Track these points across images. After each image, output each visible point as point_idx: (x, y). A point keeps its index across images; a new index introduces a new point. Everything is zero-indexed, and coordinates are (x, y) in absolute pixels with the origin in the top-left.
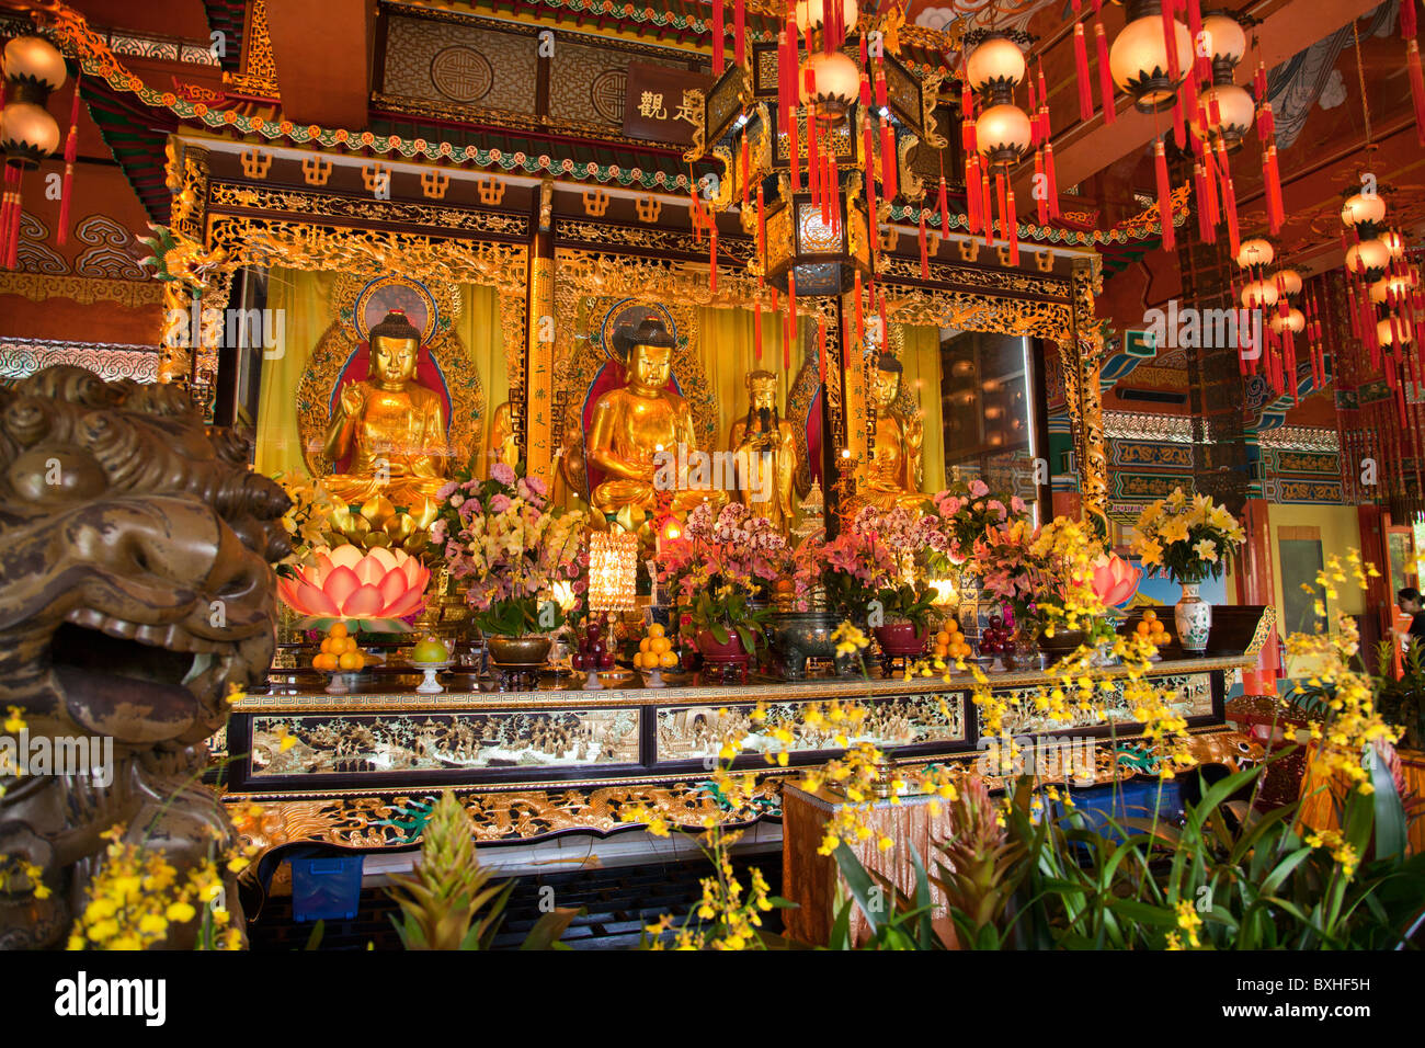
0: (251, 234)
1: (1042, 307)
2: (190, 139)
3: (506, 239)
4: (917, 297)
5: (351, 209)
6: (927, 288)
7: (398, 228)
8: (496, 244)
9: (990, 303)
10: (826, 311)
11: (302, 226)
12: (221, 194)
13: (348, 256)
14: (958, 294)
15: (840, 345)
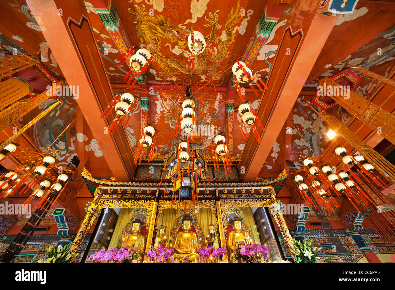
0: (106, 202)
1: (263, 200)
2: (100, 187)
3: (150, 199)
4: (233, 202)
5: (124, 196)
6: (235, 199)
7: (131, 199)
8: (148, 200)
9: (250, 201)
10: (213, 207)
11: (115, 200)
12: (103, 196)
13: (121, 205)
14: (242, 200)
15: (216, 214)
